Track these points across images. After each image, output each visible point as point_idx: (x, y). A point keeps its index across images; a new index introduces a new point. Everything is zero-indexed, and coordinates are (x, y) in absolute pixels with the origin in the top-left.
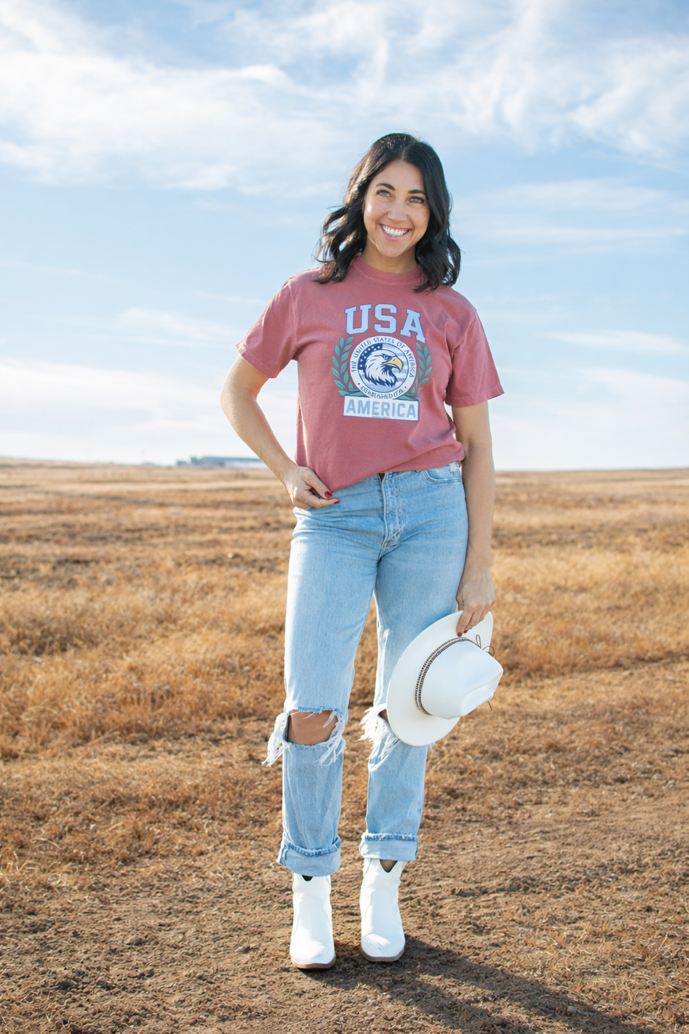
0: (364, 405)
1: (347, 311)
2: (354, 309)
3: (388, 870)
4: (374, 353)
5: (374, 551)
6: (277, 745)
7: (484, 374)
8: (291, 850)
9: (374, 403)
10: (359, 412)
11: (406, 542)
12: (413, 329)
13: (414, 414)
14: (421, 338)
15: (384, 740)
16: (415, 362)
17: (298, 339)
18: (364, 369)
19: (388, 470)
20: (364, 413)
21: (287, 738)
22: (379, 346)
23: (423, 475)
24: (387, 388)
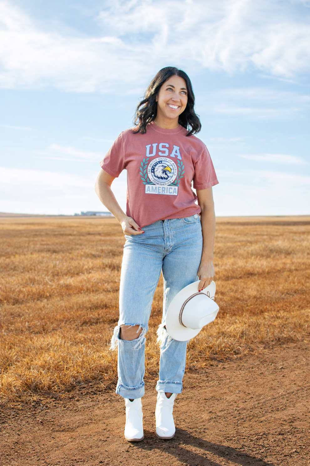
0: (154, 189)
1: (147, 146)
2: (150, 145)
3: (168, 397)
4: (158, 165)
5: (160, 254)
6: (115, 341)
7: (210, 175)
8: (122, 387)
9: (159, 187)
10: (152, 192)
11: (175, 250)
12: (176, 154)
13: (176, 192)
14: (179, 157)
15: (167, 339)
16: (176, 168)
17: (125, 159)
18: (154, 172)
19: (166, 217)
20: (154, 192)
21: (120, 337)
22: (160, 162)
23: (182, 221)
24: (164, 180)
